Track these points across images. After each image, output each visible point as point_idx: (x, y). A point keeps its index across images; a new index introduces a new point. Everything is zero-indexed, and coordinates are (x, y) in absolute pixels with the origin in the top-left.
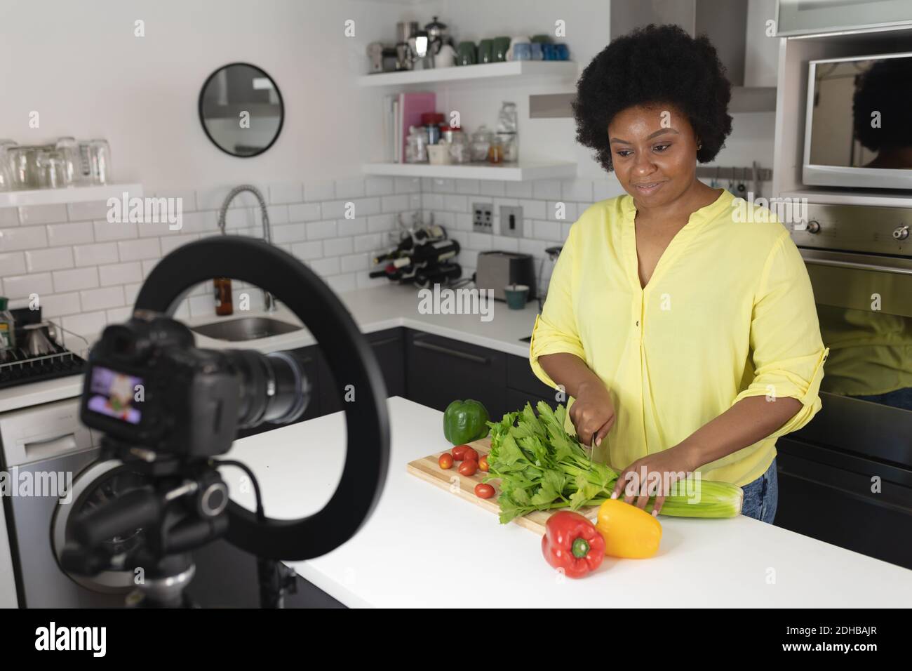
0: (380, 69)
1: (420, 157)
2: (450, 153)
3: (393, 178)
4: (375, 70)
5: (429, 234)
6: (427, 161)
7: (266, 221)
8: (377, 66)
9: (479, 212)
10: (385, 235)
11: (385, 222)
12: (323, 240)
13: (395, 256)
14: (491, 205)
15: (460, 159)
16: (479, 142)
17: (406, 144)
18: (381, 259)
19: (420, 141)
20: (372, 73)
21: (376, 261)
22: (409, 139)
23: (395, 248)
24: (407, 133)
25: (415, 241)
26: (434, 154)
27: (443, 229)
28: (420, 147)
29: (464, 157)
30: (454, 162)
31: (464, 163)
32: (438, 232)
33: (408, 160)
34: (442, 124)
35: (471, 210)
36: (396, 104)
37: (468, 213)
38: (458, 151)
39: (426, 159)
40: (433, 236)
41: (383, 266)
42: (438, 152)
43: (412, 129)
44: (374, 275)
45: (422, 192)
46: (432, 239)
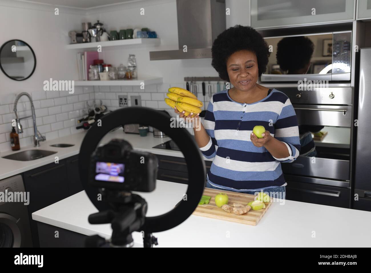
0: (76, 41)
1: (96, 77)
2: (109, 76)
3: (83, 87)
4: (73, 42)
5: (100, 109)
6: (99, 79)
7: (33, 107)
8: (74, 41)
9: (121, 99)
10: (81, 111)
11: (80, 105)
12: (55, 114)
13: (87, 119)
14: (127, 96)
15: (114, 78)
16: (121, 71)
17: (88, 73)
18: (81, 121)
19: (95, 71)
20: (71, 43)
21: (79, 122)
22: (90, 70)
23: (87, 116)
24: (89, 68)
25: (96, 112)
26: (102, 76)
27: (106, 107)
28: (96, 74)
29: (115, 77)
30: (111, 79)
31: (115, 79)
32: (104, 108)
33: (90, 79)
34: (103, 64)
35: (118, 98)
36: (83, 56)
37: (116, 99)
38: (113, 75)
39: (98, 78)
40: (102, 110)
41: (81, 124)
42: (104, 75)
43: (91, 67)
44: (78, 128)
45: (94, 92)
46: (102, 111)
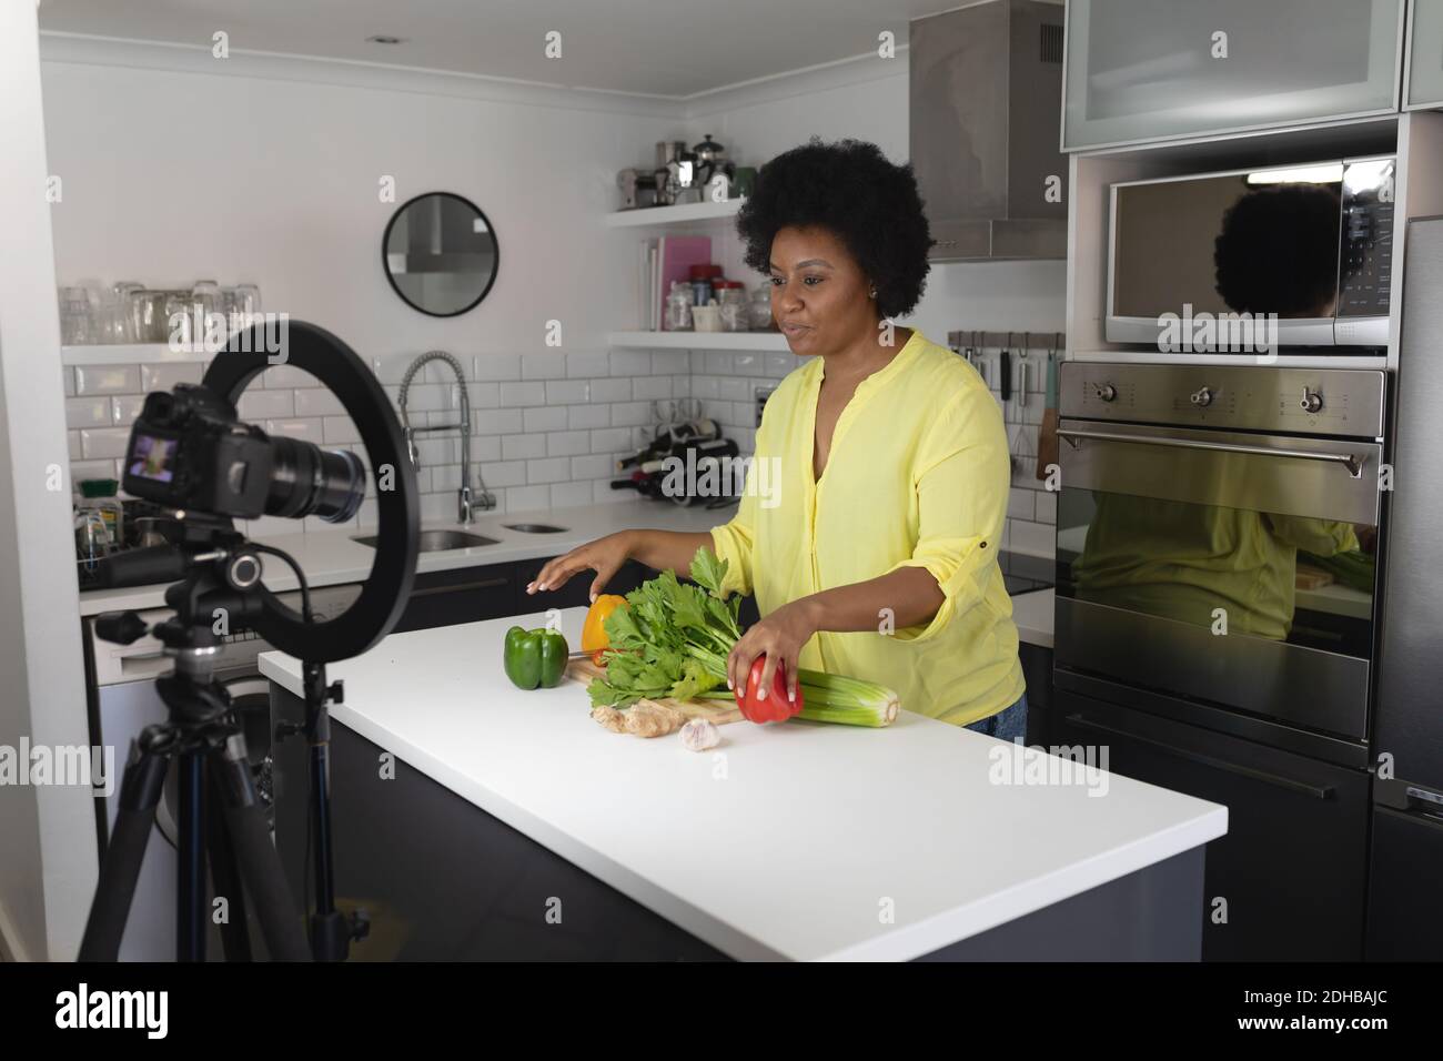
0: (633, 204)
1: (682, 324)
2: (721, 318)
3: (651, 352)
4: (627, 205)
5: (696, 430)
6: (691, 327)
7: (464, 401)
8: (629, 201)
10: (636, 431)
11: (638, 413)
12: (546, 432)
13: (645, 457)
15: (734, 326)
16: (763, 303)
17: (665, 305)
18: (626, 463)
19: (682, 300)
20: (623, 209)
21: (621, 465)
22: (668, 298)
23: (647, 448)
24: (667, 291)
25: (674, 438)
26: (700, 318)
27: (717, 425)
28: (683, 311)
29: (739, 322)
30: (727, 329)
31: (738, 330)
32: (709, 429)
33: (667, 327)
34: (716, 280)
35: (753, 398)
36: (654, 252)
37: (749, 402)
38: (731, 313)
39: (689, 325)
40: (700, 434)
41: (628, 474)
42: (706, 314)
43: (673, 285)
44: (616, 485)
45: (691, 374)
46: (698, 437)
